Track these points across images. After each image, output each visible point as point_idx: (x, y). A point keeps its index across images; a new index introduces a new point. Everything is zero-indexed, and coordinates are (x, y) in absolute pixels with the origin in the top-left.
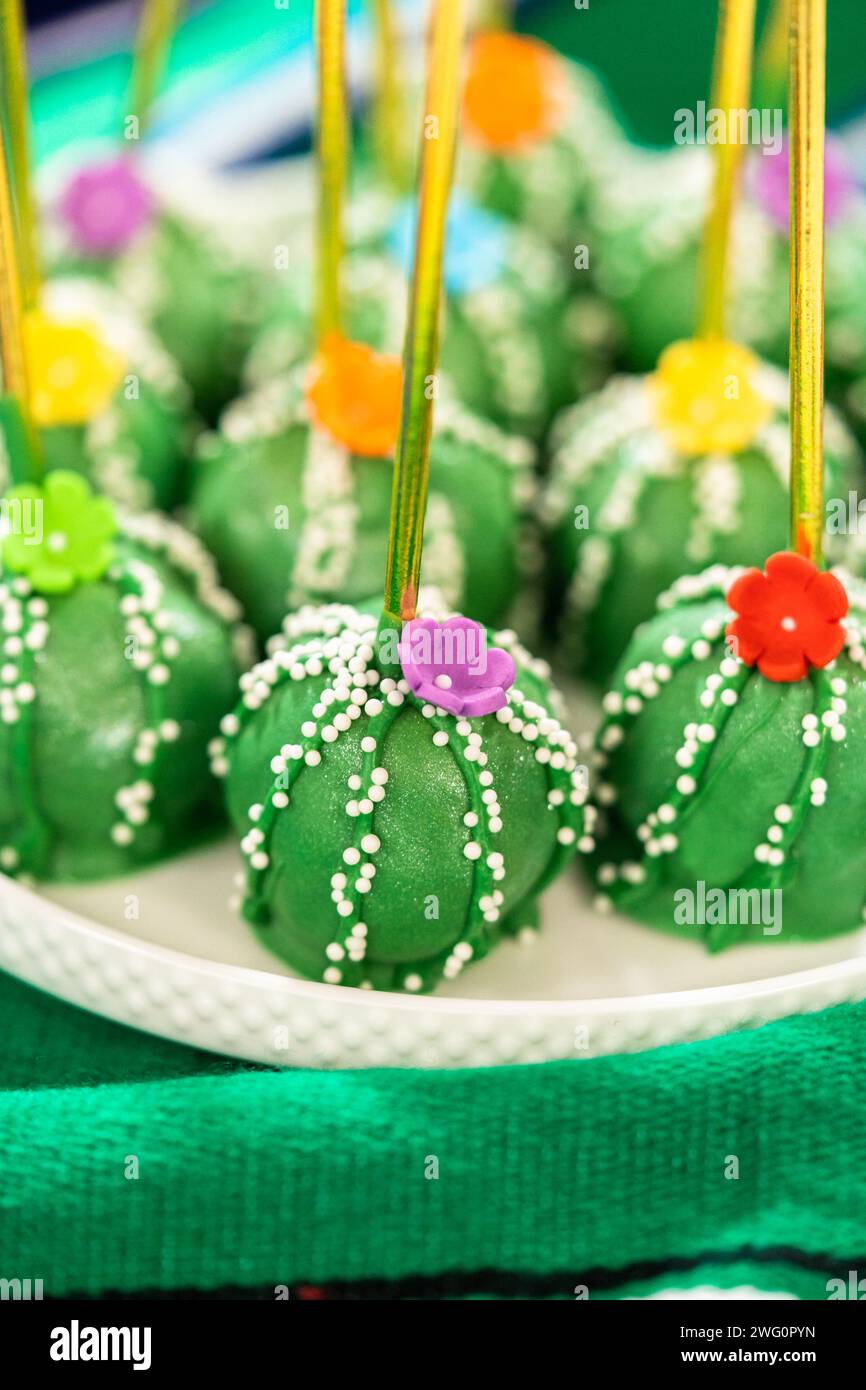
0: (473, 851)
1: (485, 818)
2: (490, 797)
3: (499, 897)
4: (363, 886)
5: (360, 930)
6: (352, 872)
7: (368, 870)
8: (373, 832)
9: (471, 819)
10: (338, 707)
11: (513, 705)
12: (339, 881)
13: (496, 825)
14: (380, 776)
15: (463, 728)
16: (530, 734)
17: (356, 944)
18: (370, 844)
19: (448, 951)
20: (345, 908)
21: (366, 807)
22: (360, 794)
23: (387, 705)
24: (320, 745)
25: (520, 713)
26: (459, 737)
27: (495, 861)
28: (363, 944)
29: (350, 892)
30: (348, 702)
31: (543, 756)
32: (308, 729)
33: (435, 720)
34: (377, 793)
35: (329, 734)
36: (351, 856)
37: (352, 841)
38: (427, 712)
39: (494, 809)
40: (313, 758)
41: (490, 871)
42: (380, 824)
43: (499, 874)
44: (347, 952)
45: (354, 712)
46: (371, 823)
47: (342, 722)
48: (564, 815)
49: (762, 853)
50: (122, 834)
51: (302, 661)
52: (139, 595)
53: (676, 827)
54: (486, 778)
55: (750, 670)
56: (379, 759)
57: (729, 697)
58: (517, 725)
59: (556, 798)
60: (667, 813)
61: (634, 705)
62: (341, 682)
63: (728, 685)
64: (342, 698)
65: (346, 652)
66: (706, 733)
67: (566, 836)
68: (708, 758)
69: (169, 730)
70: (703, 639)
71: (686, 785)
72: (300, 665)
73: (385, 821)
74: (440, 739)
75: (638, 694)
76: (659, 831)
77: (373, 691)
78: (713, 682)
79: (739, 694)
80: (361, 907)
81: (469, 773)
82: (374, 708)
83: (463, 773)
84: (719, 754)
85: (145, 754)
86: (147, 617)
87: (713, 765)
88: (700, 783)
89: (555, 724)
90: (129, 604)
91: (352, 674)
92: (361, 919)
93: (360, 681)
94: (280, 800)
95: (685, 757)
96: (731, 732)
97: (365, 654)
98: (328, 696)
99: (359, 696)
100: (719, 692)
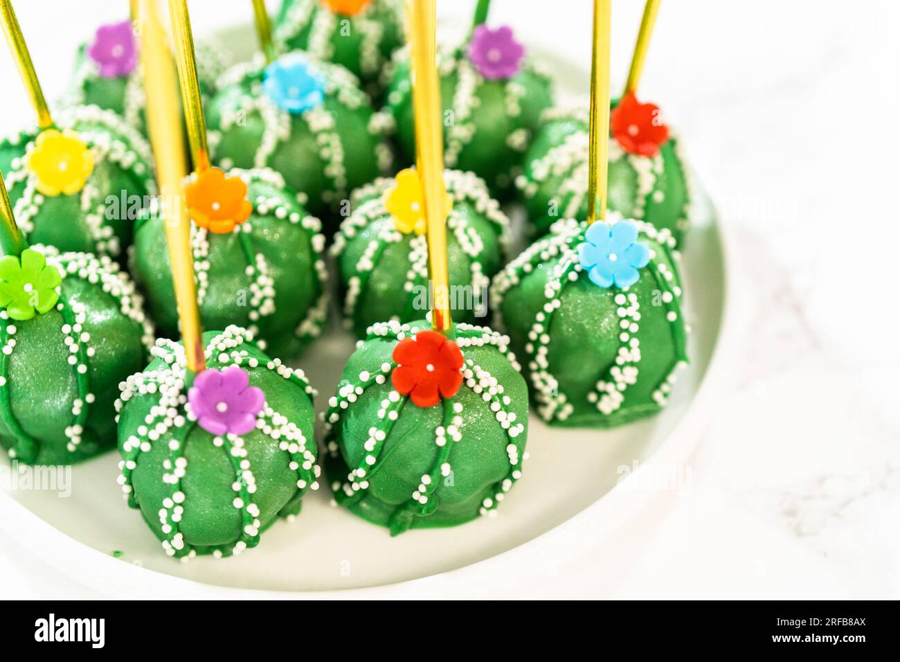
0: (238, 503)
1: (245, 485)
2: (247, 475)
3: (257, 523)
4: (177, 518)
5: (179, 537)
6: (170, 512)
7: (179, 511)
8: (181, 491)
9: (237, 487)
10: (159, 419)
11: (265, 418)
12: (163, 514)
13: (252, 489)
14: (181, 463)
15: (232, 436)
16: (276, 434)
17: (178, 542)
18: (179, 497)
19: (233, 545)
20: (167, 529)
21: (174, 479)
22: (171, 472)
23: (187, 420)
24: (150, 441)
25: (268, 420)
26: (229, 441)
27: (253, 510)
28: (182, 542)
29: (169, 521)
30: (166, 416)
31: (284, 446)
32: (142, 430)
34: (180, 472)
35: (154, 435)
36: (168, 503)
37: (169, 495)
39: (251, 481)
40: (146, 447)
41: (250, 513)
42: (185, 486)
43: (256, 513)
44: (173, 546)
45: (168, 423)
46: (181, 487)
47: (162, 428)
48: (299, 474)
49: (416, 496)
50: (71, 448)
51: (146, 383)
52: (73, 324)
53: (367, 478)
54: (245, 464)
55: (407, 397)
56: (181, 453)
57: (393, 415)
58: (267, 430)
59: (294, 466)
60: (361, 472)
61: (344, 405)
62: (163, 401)
63: (393, 406)
64: (162, 414)
65: (170, 381)
66: (381, 435)
67: (302, 484)
68: (383, 447)
69: (90, 398)
70: (381, 373)
71: (371, 460)
72: (145, 386)
73: (187, 484)
74: (218, 442)
75: (346, 399)
76: (357, 479)
77: (180, 409)
78: (385, 404)
79: (400, 413)
80: (177, 527)
81: (234, 462)
82: (180, 422)
83: (230, 460)
84: (388, 445)
85: (76, 411)
86: (75, 336)
87: (385, 450)
88: (378, 460)
89: (293, 426)
90: (66, 329)
91: (170, 396)
92: (179, 531)
93: (174, 403)
94: (131, 465)
95: (369, 446)
96: (395, 434)
97: (179, 384)
98: (156, 411)
99: (173, 412)
100: (388, 410)
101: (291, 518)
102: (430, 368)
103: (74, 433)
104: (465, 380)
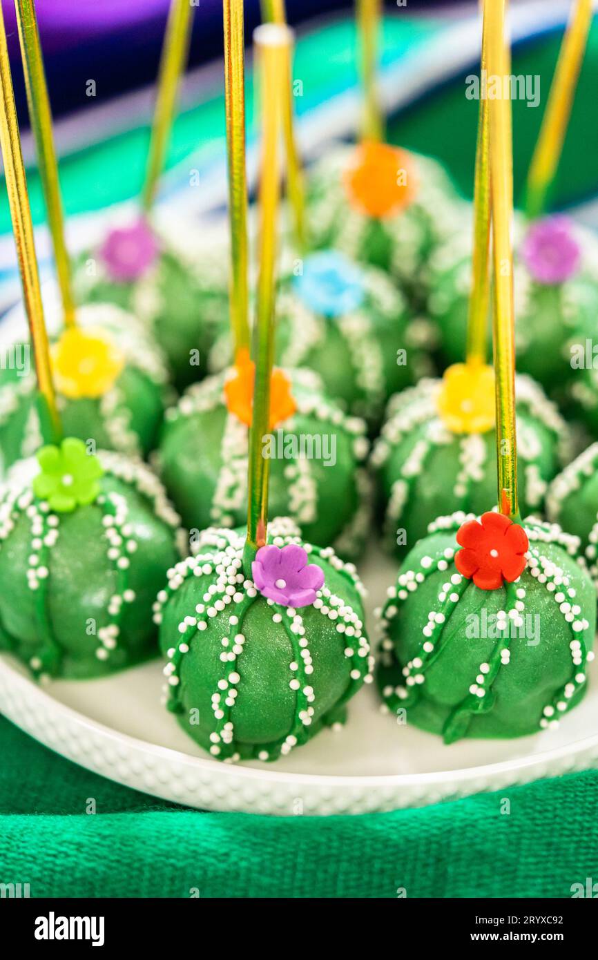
0: (295, 685)
1: (302, 666)
2: (305, 654)
3: (311, 711)
4: (230, 702)
5: (229, 727)
6: (223, 694)
7: (233, 693)
8: (236, 671)
9: (294, 666)
10: (218, 596)
11: (323, 598)
12: (216, 698)
13: (309, 670)
14: (240, 639)
15: (291, 612)
16: (333, 615)
17: (227, 734)
18: (234, 678)
19: (283, 740)
20: (219, 714)
21: (230, 657)
22: (229, 649)
23: (246, 597)
24: (207, 619)
25: (327, 602)
26: (288, 617)
27: (308, 691)
28: (231, 734)
29: (222, 704)
30: (224, 594)
31: (341, 628)
32: (200, 608)
33: (275, 606)
34: (238, 649)
35: (212, 612)
36: (222, 685)
37: (224, 676)
38: (270, 602)
39: (308, 660)
40: (202, 626)
41: (306, 697)
42: (241, 666)
43: (311, 698)
44: (222, 739)
45: (227, 600)
46: (235, 666)
47: (219, 605)
48: (354, 662)
49: (473, 689)
50: (102, 654)
51: (201, 565)
52: (114, 515)
53: (423, 671)
54: (303, 642)
55: (469, 581)
56: (240, 629)
57: (454, 598)
58: (325, 610)
59: (349, 652)
60: (417, 663)
61: (403, 595)
62: (221, 580)
63: (454, 590)
64: (221, 591)
65: (226, 562)
66: (440, 618)
67: (356, 674)
68: (442, 632)
69: (129, 596)
70: (444, 558)
71: (428, 647)
72: (200, 567)
73: (243, 665)
74: (277, 618)
75: (405, 588)
76: (413, 672)
77: (239, 587)
78: (447, 587)
79: (461, 595)
80: (229, 714)
81: (294, 639)
82: (239, 598)
83: (290, 639)
84: (448, 630)
85: (114, 609)
86: (118, 529)
87: (444, 636)
88: (437, 646)
89: (349, 609)
90: (108, 520)
91: (228, 576)
92: (229, 721)
93: (232, 580)
94: (184, 648)
95: (428, 631)
96: (455, 617)
97: (237, 564)
98: (213, 589)
99: (231, 590)
100: (448, 594)
101: (337, 727)
102: (494, 553)
103: (108, 635)
104: (530, 569)
